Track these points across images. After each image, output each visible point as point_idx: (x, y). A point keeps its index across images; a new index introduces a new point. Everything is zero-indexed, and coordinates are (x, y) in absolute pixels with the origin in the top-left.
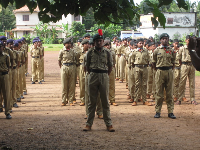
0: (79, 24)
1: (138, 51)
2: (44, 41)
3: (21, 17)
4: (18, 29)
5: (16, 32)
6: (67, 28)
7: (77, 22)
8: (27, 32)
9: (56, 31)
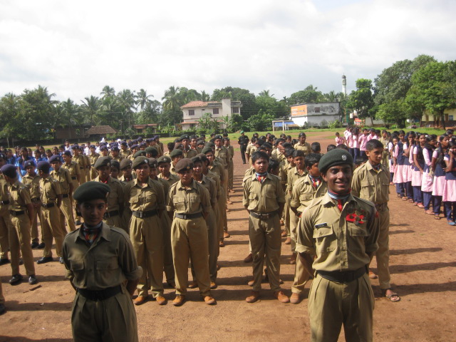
0: (237, 116)
1: (255, 180)
2: (207, 132)
3: (188, 112)
4: (185, 122)
5: (184, 125)
6: (227, 120)
7: (236, 114)
8: (192, 125)
9: (218, 123)
